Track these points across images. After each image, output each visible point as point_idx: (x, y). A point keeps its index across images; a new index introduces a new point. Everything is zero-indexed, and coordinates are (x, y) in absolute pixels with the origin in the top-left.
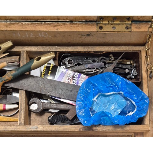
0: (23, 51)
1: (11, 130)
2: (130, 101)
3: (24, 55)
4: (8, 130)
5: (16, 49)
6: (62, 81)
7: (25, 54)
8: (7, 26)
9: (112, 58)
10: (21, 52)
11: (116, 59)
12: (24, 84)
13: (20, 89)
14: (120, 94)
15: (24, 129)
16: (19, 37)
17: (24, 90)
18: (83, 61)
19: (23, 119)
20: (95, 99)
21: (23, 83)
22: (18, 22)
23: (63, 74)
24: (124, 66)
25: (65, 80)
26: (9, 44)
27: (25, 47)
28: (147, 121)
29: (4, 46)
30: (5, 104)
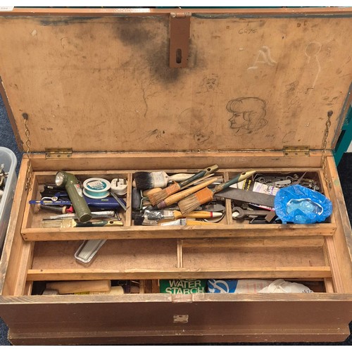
0: (225, 172)
2: (317, 205)
5: (219, 171)
6: (260, 192)
7: (227, 175)
9: (297, 177)
11: (300, 177)
13: (227, 198)
14: (308, 200)
17: (230, 199)
18: (272, 179)
20: (288, 203)
23: (259, 188)
24: (307, 183)
25: (262, 191)
26: (216, 167)
27: (227, 169)
28: (333, 220)
29: (212, 168)
30: (212, 212)
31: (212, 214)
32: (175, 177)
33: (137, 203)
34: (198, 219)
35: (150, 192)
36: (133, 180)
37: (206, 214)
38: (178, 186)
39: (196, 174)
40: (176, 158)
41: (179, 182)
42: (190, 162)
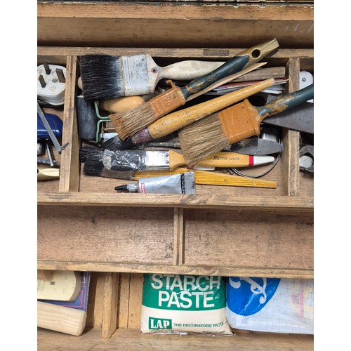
0: (294, 58)
1: (275, 203)
3: (295, 65)
4: (269, 203)
5: (280, 55)
7: (298, 64)
8: (281, 12)
10: (291, 60)
12: (300, 119)
13: (291, 129)
15: (300, 204)
16: (286, 32)
17: (297, 131)
19: (297, 185)
21: (298, 118)
22: (300, 5)
26: (272, 46)
27: (297, 51)
29: (265, 49)
30: (251, 156)
31: (251, 160)
32: (175, 71)
33: (88, 129)
34: (218, 169)
35: (117, 106)
36: (78, 76)
37: (239, 159)
38: (179, 95)
39: (228, 61)
40: (177, 21)
41: (182, 83)
42: (213, 32)
